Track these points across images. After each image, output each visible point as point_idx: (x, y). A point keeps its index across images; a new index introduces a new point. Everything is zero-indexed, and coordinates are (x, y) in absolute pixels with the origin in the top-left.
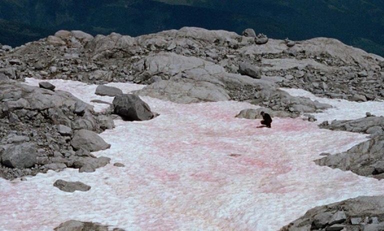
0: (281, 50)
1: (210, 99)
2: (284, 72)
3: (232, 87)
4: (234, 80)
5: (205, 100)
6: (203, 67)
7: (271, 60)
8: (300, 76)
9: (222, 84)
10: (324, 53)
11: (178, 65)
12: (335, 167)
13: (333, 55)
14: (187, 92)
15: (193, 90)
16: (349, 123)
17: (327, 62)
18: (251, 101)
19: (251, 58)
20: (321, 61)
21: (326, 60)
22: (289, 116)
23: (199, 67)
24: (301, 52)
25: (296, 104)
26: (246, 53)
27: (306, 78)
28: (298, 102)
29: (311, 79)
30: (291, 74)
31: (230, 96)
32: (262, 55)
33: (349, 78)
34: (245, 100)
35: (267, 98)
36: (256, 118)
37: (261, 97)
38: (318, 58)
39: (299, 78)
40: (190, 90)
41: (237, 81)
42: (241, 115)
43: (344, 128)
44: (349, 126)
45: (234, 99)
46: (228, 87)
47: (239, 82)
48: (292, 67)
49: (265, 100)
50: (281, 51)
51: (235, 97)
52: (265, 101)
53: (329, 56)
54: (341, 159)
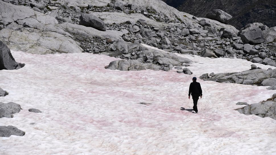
0: (105, 3)
1: (63, 50)
2: (118, 26)
3: (80, 38)
4: (81, 32)
5: (60, 52)
6: (35, 17)
7: (100, 14)
8: (135, 31)
9: (70, 35)
10: (149, 8)
11: (10, 14)
12: (264, 115)
13: (158, 11)
14: (35, 42)
15: (41, 40)
16: (237, 76)
17: (155, 17)
18: (108, 54)
19: (77, 11)
20: (148, 16)
21: (154, 16)
22: (160, 69)
23: (31, 17)
24: (125, 6)
25: (160, 56)
26: (69, 5)
27: (143, 33)
28: (162, 56)
29: (148, 34)
30: (125, 28)
31: (82, 48)
32: (88, 8)
33: (184, 34)
34: (100, 52)
35: (127, 51)
36: (129, 70)
37: (117, 49)
38: (145, 13)
39: (135, 33)
40: (38, 40)
41: (84, 32)
42: (113, 66)
43: (232, 80)
44: (237, 79)
45: (88, 51)
46: (77, 38)
47: (86, 33)
48: (123, 21)
49: (125, 52)
50: (106, 5)
51: (88, 50)
52: (125, 54)
53: (154, 12)
54: (268, 108)
